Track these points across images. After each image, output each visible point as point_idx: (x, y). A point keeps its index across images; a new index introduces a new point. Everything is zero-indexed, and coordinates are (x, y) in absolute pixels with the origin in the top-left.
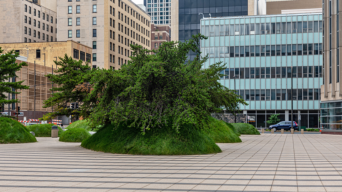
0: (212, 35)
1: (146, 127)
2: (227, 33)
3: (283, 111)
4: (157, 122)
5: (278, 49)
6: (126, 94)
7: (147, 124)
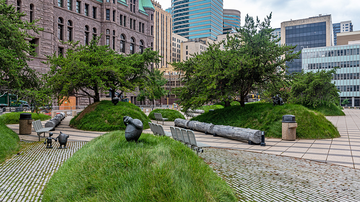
0: (309, 57)
1: (315, 105)
2: (318, 56)
3: (351, 98)
4: (320, 103)
5: (348, 64)
6: (305, 92)
7: (315, 104)
